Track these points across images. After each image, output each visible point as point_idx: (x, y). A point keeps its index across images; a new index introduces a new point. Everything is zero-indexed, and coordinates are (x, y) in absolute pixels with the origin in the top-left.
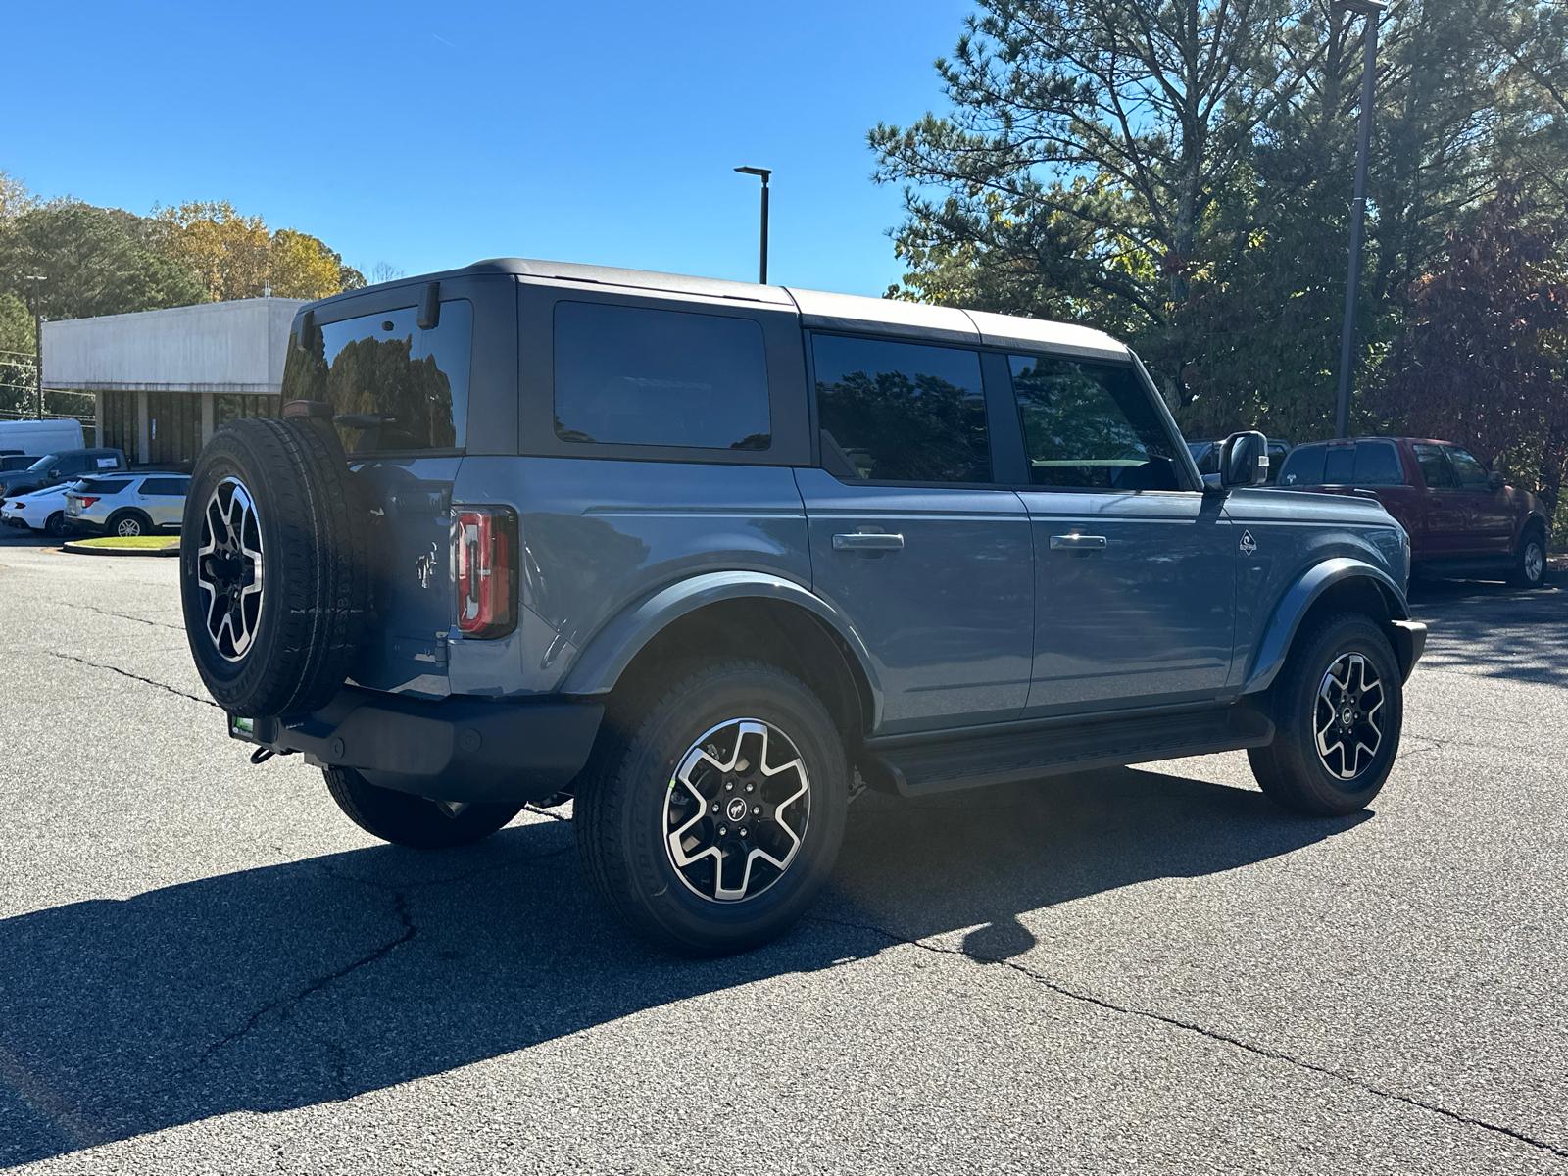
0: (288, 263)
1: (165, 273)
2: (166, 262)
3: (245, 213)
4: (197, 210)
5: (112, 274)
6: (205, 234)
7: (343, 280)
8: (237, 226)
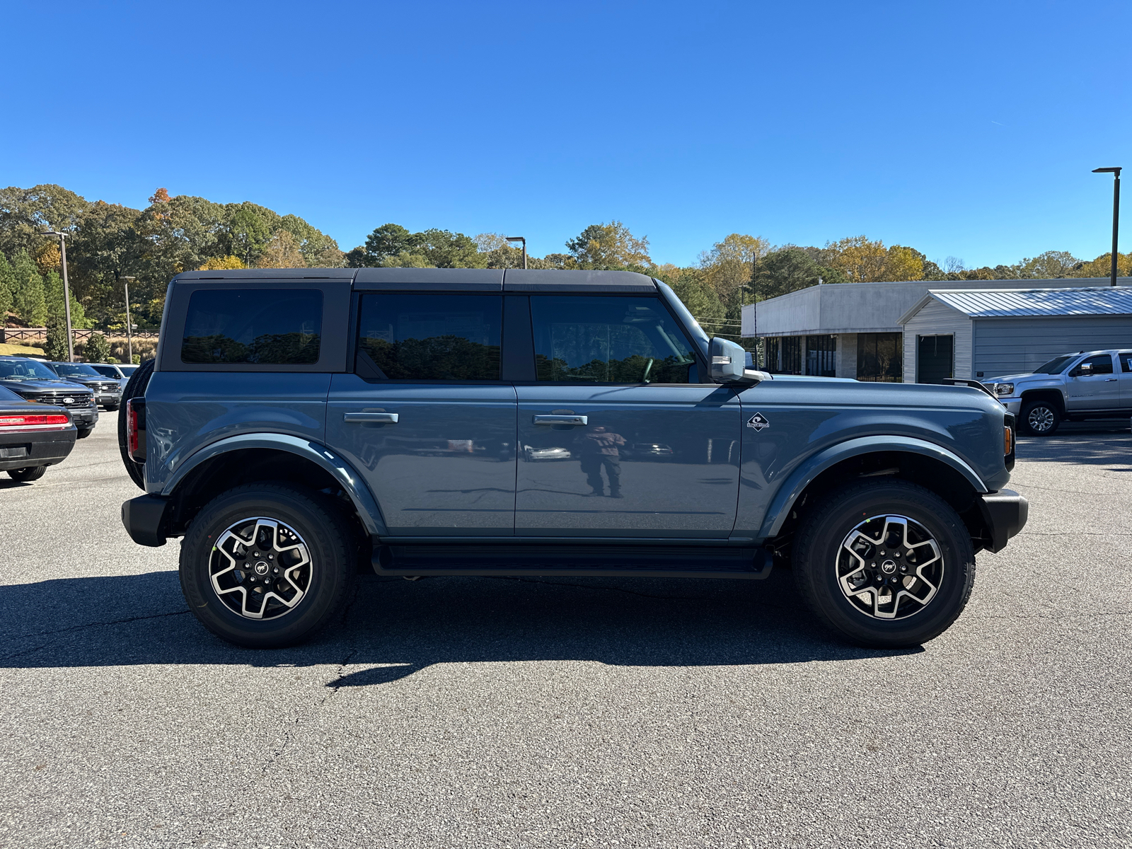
0: (895, 263)
1: (830, 276)
2: (830, 270)
3: (872, 239)
4: (847, 242)
5: (804, 279)
6: (851, 253)
7: (925, 268)
8: (869, 247)
